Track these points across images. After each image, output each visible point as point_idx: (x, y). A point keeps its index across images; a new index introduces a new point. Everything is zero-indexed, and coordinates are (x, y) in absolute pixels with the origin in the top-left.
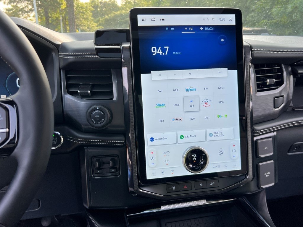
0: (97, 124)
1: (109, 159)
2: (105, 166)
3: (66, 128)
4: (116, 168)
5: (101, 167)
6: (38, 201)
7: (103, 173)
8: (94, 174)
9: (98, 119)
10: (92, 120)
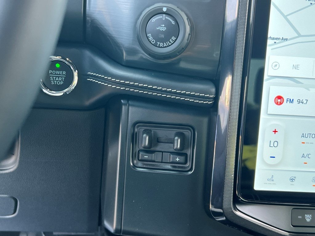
0: (159, 47)
1: (171, 133)
2: (161, 147)
3: (88, 53)
4: (186, 155)
5: (152, 149)
6: (13, 202)
7: (154, 161)
8: (135, 162)
9: (163, 36)
10: (147, 37)
